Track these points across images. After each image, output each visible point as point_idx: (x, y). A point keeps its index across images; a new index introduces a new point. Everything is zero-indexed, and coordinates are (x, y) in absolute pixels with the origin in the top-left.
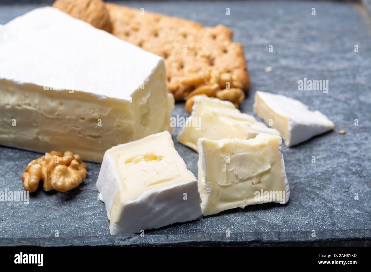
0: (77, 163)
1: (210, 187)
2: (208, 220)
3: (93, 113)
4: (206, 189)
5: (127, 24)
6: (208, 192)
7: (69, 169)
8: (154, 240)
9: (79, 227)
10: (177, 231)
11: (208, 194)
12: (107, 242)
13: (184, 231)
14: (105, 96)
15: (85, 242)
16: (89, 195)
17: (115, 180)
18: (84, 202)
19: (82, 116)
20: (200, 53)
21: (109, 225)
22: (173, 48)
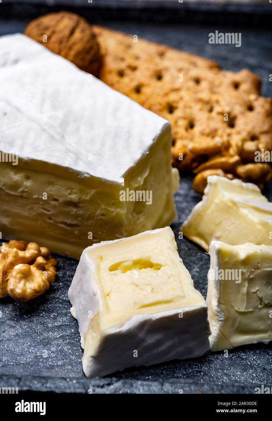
0: (45, 262)
1: (223, 313)
2: (217, 358)
3: (70, 194)
4: (218, 316)
5: (122, 60)
6: (221, 319)
7: (33, 268)
8: (144, 389)
9: (40, 356)
10: (175, 371)
11: (220, 323)
12: (78, 388)
13: (184, 373)
14: (88, 174)
15: (48, 385)
16: (57, 307)
17: (95, 295)
18: (50, 316)
19: (55, 197)
20: (217, 109)
21: (82, 356)
22: (181, 98)
